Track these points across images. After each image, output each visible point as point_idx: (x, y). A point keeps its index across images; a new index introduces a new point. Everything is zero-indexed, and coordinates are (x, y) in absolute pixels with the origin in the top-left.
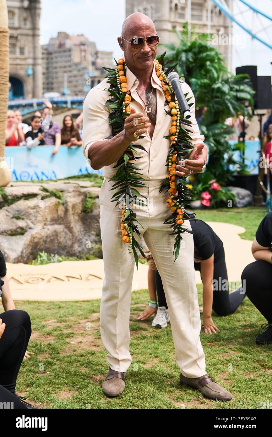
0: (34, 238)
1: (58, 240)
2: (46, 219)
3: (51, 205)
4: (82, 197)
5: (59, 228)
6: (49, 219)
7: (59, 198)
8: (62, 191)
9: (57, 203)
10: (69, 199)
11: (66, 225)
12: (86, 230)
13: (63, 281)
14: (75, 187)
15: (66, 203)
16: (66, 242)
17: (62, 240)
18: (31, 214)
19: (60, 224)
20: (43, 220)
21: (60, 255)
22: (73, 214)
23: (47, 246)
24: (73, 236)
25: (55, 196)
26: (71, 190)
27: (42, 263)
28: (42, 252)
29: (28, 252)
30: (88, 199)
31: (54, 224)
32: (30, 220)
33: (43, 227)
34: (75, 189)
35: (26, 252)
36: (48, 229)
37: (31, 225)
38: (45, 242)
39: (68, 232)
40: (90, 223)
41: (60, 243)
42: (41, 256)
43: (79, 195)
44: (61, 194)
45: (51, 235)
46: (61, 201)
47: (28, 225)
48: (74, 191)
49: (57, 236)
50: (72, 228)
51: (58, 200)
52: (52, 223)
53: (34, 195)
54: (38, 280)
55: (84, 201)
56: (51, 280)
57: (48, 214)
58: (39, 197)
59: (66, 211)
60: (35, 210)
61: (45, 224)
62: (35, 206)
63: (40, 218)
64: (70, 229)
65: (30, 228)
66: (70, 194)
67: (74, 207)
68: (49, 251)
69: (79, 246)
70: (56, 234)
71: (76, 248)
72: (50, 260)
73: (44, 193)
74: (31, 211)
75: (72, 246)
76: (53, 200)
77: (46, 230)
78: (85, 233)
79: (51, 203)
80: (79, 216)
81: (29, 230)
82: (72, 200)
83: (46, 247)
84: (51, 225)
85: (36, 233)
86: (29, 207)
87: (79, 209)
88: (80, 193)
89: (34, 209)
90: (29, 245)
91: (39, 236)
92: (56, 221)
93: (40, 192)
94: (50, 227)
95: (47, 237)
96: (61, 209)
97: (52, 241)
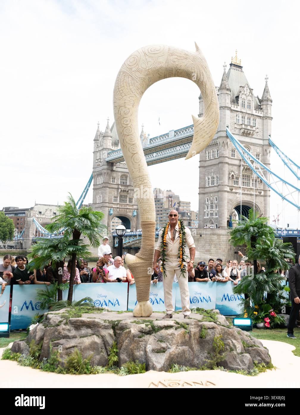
0: (171, 354)
1: (185, 356)
2: (178, 342)
3: (181, 333)
5: (186, 348)
6: (180, 342)
7: (186, 329)
8: (188, 324)
9: (185, 332)
10: (192, 330)
11: (189, 346)
12: (202, 350)
13: (192, 385)
15: (190, 332)
16: (190, 357)
17: (187, 356)
18: (169, 339)
19: (186, 345)
20: (176, 343)
21: (186, 366)
22: (194, 339)
23: (179, 360)
24: (194, 353)
25: (184, 327)
26: (193, 323)
27: (175, 371)
28: (176, 364)
30: (203, 330)
31: (182, 346)
32: (169, 342)
33: (176, 347)
34: (195, 323)
35: (166, 364)
36: (179, 349)
37: (170, 346)
38: (177, 357)
39: (191, 351)
40: (204, 345)
41: (186, 358)
42: (175, 367)
43: (198, 327)
44: (187, 326)
45: (181, 353)
46: (188, 331)
47: (167, 346)
48: (194, 324)
50: (193, 348)
51: (185, 330)
53: (171, 327)
54: (176, 384)
55: (201, 331)
56: (184, 385)
57: (179, 339)
58: (174, 328)
59: (190, 337)
60: (171, 336)
61: (177, 346)
63: (174, 342)
65: (169, 348)
66: (192, 326)
67: (194, 334)
68: (180, 363)
69: (197, 360)
70: (184, 352)
71: (196, 361)
72: (180, 369)
73: (177, 325)
74: (170, 337)
75: (193, 360)
76: (182, 330)
77: (178, 349)
78: (201, 352)
80: (197, 340)
81: (168, 350)
82: (194, 330)
83: (177, 361)
84: (181, 346)
85: (172, 352)
86: (168, 334)
87: (197, 336)
88: (198, 326)
89: (171, 335)
90: (168, 359)
91: (174, 353)
92: (184, 343)
93: (175, 325)
95: (178, 354)
96: (187, 335)
97: (181, 357)
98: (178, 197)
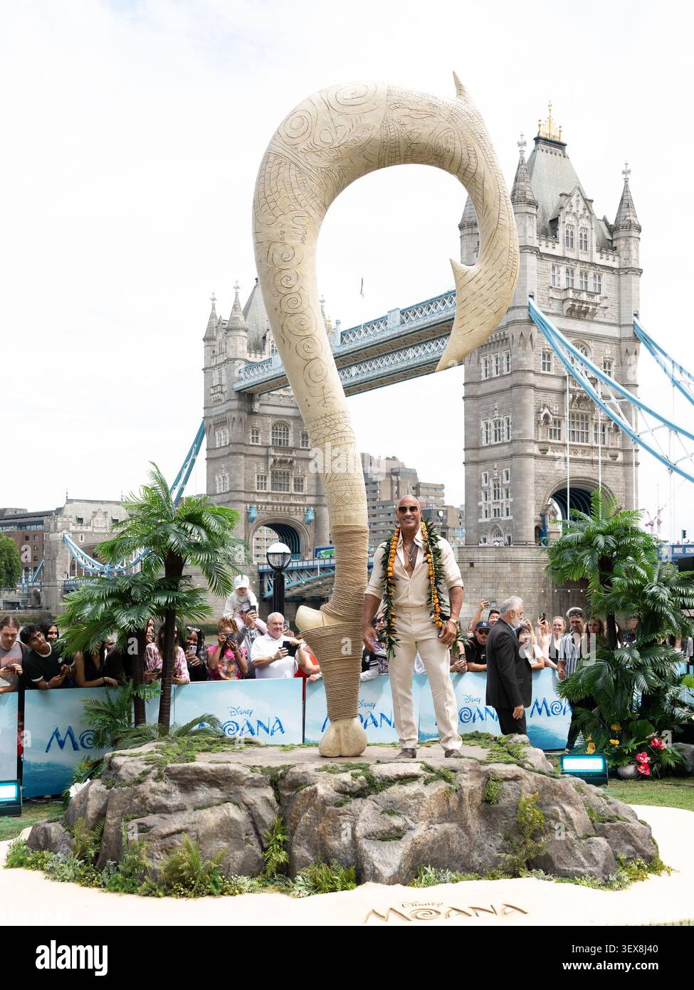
0: (416, 844)
1: (449, 845)
2: (433, 814)
3: (439, 793)
4: (483, 779)
5: (450, 827)
6: (436, 814)
7: (449, 781)
8: (454, 771)
9: (448, 790)
10: (464, 783)
11: (459, 822)
12: (490, 831)
13: (470, 916)
14: (472, 764)
15: (461, 788)
16: (461, 849)
17: (455, 846)
18: (411, 806)
19: (452, 821)
20: (428, 815)
21: (453, 871)
22: (470, 805)
23: (435, 856)
24: (470, 839)
25: (444, 778)
26: (467, 768)
27: (428, 884)
28: (427, 867)
29: (407, 866)
30: (492, 782)
31: (443, 822)
32: (409, 815)
33: (428, 826)
34: (472, 768)
35: (405, 866)
36: (436, 829)
37: (412, 825)
38: (431, 849)
39: (463, 834)
40: (495, 819)
41: (452, 851)
42: (425, 873)
43: (478, 777)
44: (453, 775)
45: (439, 838)
46: (454, 787)
47: (407, 824)
48: (470, 770)
49: (449, 840)
50: (470, 827)
51: (449, 785)
52: (440, 820)
53: (413, 778)
54: (431, 914)
55: (486, 785)
56: (450, 914)
57: (436, 807)
58: (422, 780)
59: (461, 800)
60: (416, 801)
61: (431, 822)
62: (416, 795)
63: (423, 813)
64: (465, 828)
65: (410, 829)
66: (465, 776)
67: (471, 794)
68: (437, 865)
69: (479, 856)
70: (447, 836)
71: (476, 858)
72: (439, 878)
73: (428, 774)
74: (411, 802)
75: (469, 856)
76: (443, 785)
77: (432, 831)
78: (488, 835)
79: (439, 790)
80: (478, 808)
81: (408, 832)
82: (469, 783)
83: (432, 858)
84: (440, 823)
85: (419, 836)
86: (408, 796)
87: (478, 799)
88: (480, 774)
89: (414, 798)
90: (409, 855)
91: (422, 841)
92: (446, 816)
93: (423, 772)
94: (437, 826)
95: (434, 842)
96: (454, 797)
97: (441, 848)
98: (413, 474)
